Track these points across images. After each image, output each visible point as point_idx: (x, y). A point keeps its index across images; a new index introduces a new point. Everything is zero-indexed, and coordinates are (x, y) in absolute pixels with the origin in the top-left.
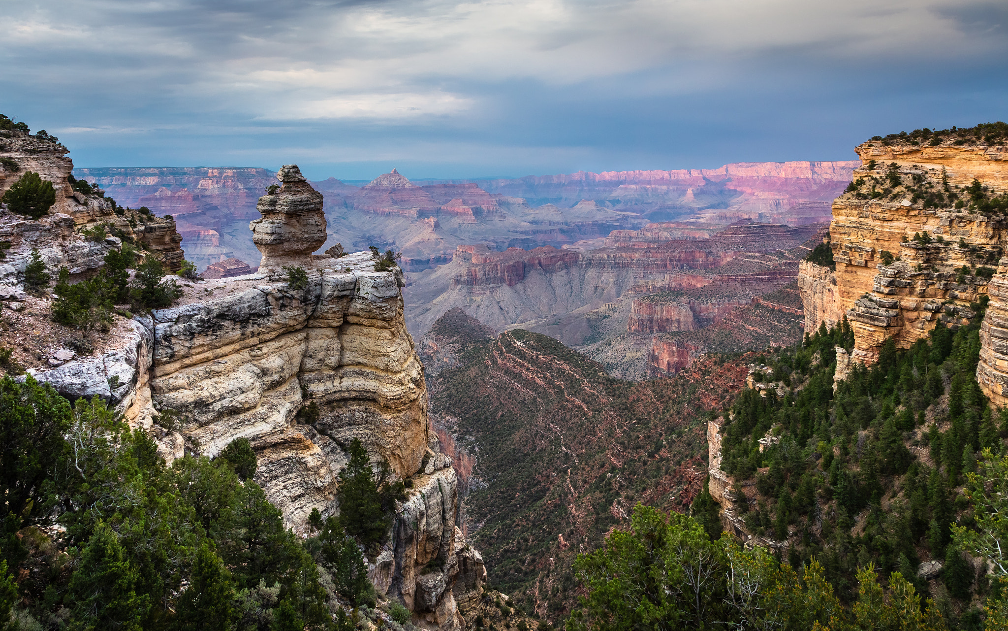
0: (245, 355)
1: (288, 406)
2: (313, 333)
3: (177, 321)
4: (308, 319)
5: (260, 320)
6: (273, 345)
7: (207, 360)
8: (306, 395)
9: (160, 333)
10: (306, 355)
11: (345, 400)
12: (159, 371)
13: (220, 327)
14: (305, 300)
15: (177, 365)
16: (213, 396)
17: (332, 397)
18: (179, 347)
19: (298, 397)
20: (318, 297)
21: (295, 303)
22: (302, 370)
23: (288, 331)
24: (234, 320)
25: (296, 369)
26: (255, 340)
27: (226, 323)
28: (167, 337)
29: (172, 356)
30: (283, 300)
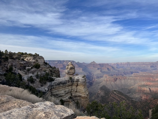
0: (63, 88)
1: (69, 96)
2: (73, 86)
3: (54, 83)
4: (72, 84)
5: (65, 84)
6: (67, 87)
7: (58, 89)
8: (71, 95)
9: (52, 85)
10: (72, 89)
11: (77, 96)
12: (52, 90)
13: (60, 85)
14: (72, 81)
15: (54, 89)
16: (58, 94)
17: (75, 96)
18: (54, 87)
19: (70, 95)
20: (74, 81)
21: (70, 82)
22: (71, 92)
23: (69, 86)
24: (62, 83)
25: (70, 91)
26: (65, 87)
27: (61, 84)
28: (53, 85)
29: (54, 88)
30: (69, 81)
